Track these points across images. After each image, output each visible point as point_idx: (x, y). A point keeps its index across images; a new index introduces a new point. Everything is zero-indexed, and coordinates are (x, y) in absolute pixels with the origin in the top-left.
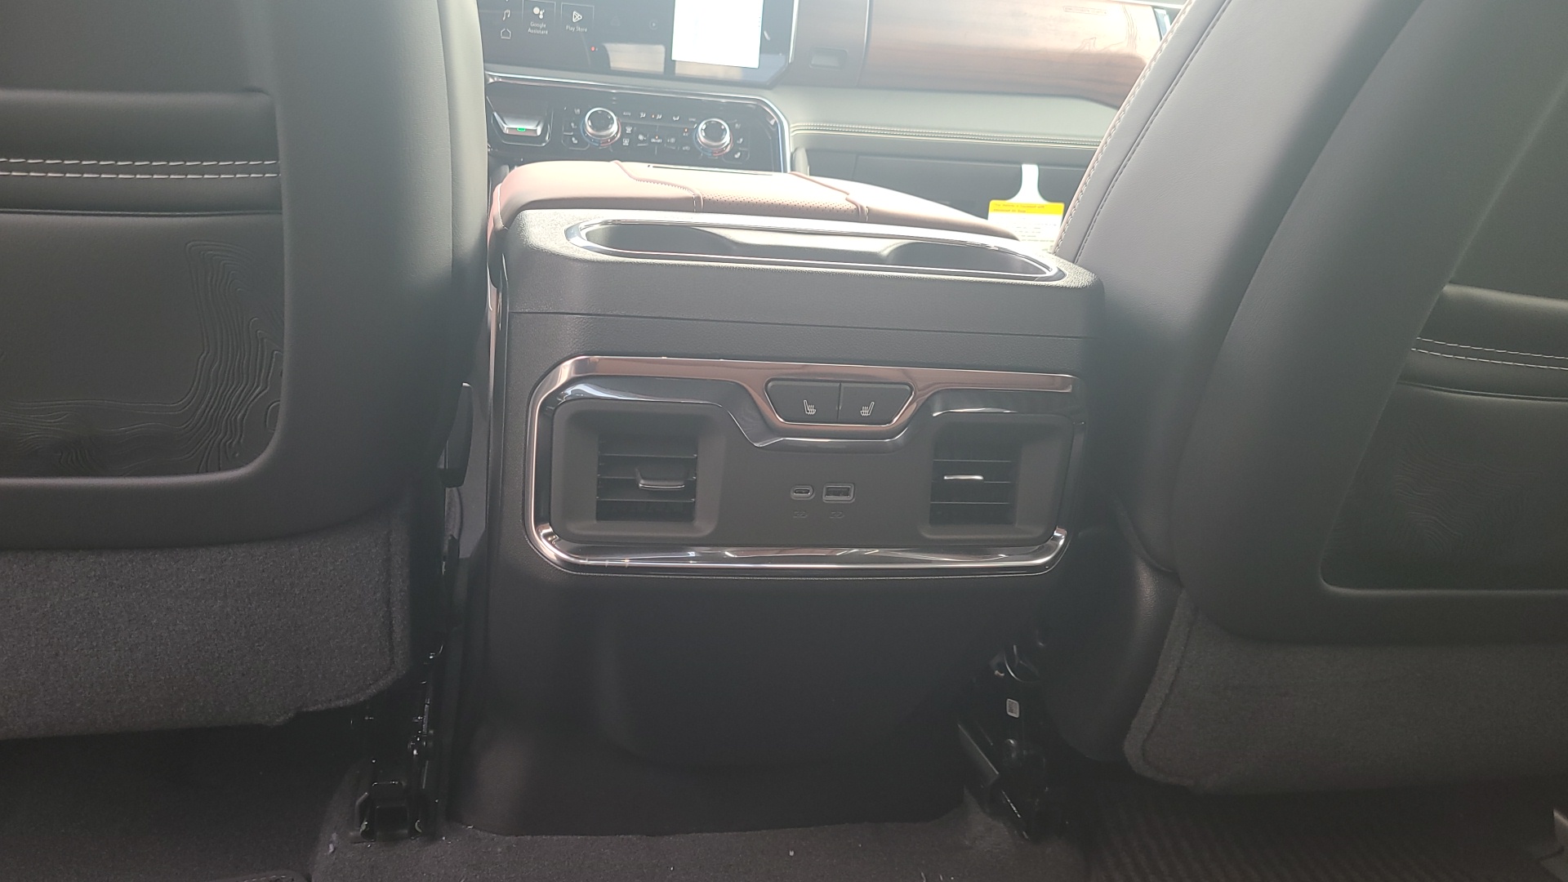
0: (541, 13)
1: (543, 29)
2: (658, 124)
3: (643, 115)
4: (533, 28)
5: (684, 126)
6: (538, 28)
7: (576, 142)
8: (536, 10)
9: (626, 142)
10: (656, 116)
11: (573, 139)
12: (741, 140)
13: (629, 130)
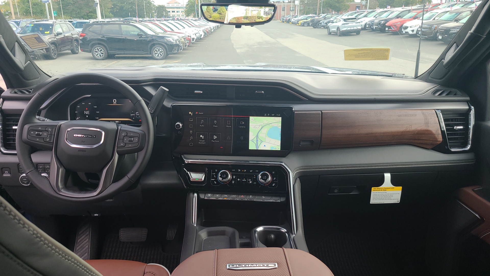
0: (203, 137)
1: (204, 142)
2: (244, 174)
3: (239, 170)
4: (200, 142)
5: (254, 174)
6: (202, 142)
7: (216, 183)
8: (201, 136)
9: (233, 182)
10: (244, 171)
11: (215, 182)
12: (275, 178)
13: (234, 177)
